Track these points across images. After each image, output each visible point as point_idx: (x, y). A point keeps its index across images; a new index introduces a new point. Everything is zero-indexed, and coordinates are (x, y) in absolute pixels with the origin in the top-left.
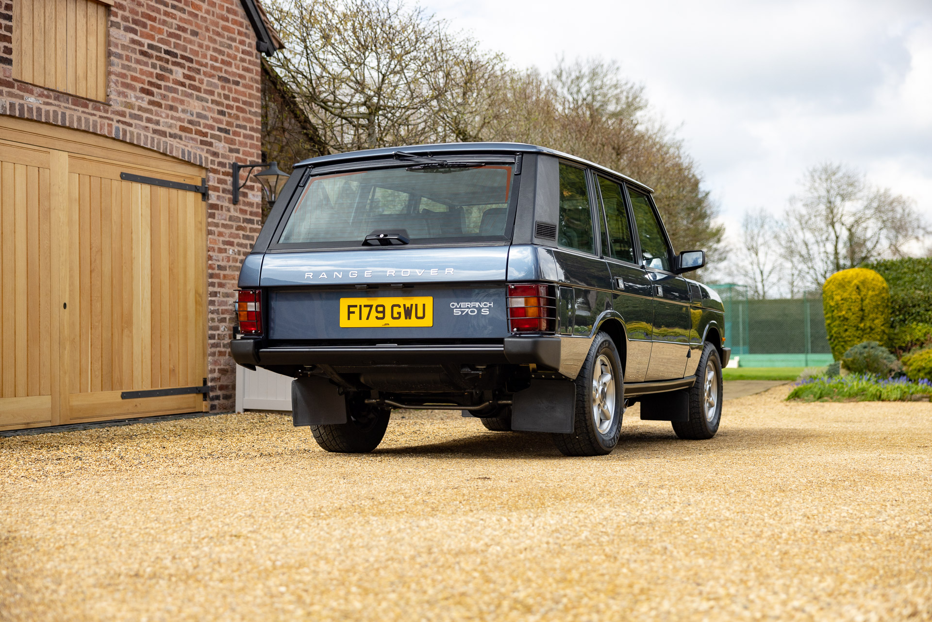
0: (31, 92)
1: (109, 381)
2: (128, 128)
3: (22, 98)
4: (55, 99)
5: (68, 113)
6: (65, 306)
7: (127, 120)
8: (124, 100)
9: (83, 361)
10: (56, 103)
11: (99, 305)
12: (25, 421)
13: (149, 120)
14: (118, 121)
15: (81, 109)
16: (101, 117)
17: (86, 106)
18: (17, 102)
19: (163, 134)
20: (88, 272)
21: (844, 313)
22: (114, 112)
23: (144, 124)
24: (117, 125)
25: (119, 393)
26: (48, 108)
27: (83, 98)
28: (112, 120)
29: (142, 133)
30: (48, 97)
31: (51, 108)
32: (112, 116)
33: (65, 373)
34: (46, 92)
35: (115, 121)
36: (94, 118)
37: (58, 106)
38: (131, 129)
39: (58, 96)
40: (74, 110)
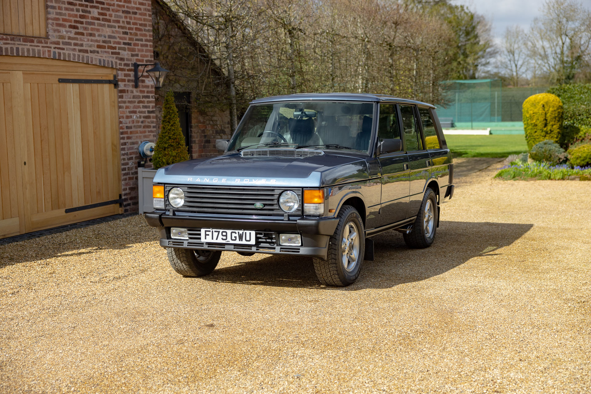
2: (62, 51)
4: (11, 40)
5: (20, 47)
6: (25, 163)
7: (61, 46)
8: (58, 34)
10: (12, 42)
13: (76, 44)
14: (55, 48)
15: (29, 44)
16: (42, 47)
17: (33, 41)
19: (86, 51)
21: (534, 121)
22: (51, 43)
23: (73, 47)
24: (54, 50)
26: (7, 46)
27: (30, 37)
28: (51, 48)
29: (71, 53)
30: (7, 39)
31: (9, 46)
32: (51, 45)
34: (5, 37)
35: (52, 48)
36: (39, 48)
37: (14, 44)
38: (64, 51)
39: (13, 38)
40: (25, 45)
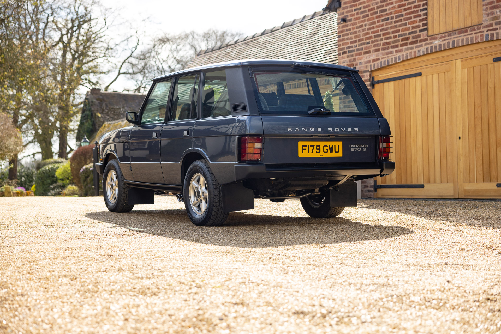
0: (436, 38)
1: (488, 177)
2: (494, 32)
3: (432, 43)
4: (448, 36)
5: (456, 40)
6: (460, 138)
7: (494, 27)
8: (492, 16)
9: (471, 166)
10: (449, 37)
11: (480, 135)
12: (441, 195)
14: (487, 31)
15: (463, 34)
16: (475, 33)
17: (467, 31)
18: (429, 46)
20: (473, 119)
22: (484, 27)
24: (487, 33)
25: (496, 184)
26: (444, 42)
27: (463, 28)
28: (483, 32)
30: (445, 37)
31: (446, 42)
32: (483, 29)
33: (461, 172)
34: (443, 35)
35: (485, 31)
36: (471, 36)
37: (451, 39)
38: (497, 31)
39: (450, 34)
40: (460, 37)
